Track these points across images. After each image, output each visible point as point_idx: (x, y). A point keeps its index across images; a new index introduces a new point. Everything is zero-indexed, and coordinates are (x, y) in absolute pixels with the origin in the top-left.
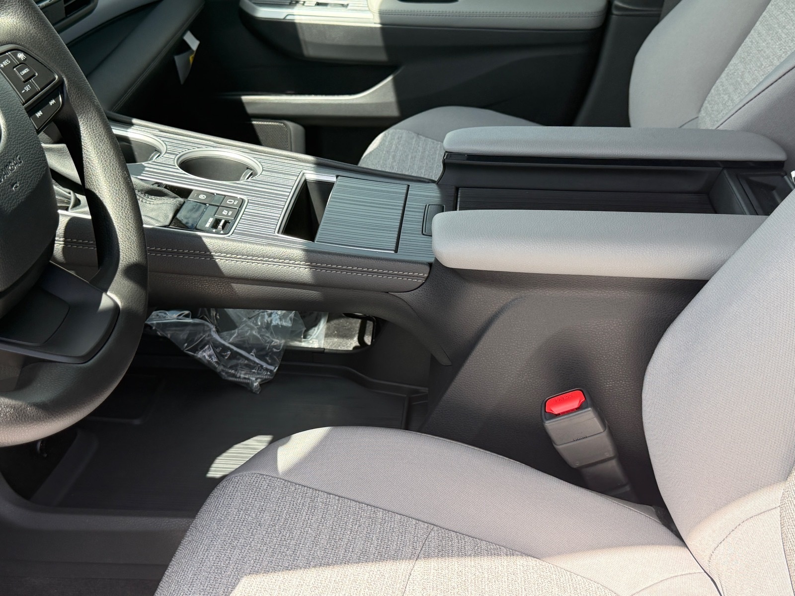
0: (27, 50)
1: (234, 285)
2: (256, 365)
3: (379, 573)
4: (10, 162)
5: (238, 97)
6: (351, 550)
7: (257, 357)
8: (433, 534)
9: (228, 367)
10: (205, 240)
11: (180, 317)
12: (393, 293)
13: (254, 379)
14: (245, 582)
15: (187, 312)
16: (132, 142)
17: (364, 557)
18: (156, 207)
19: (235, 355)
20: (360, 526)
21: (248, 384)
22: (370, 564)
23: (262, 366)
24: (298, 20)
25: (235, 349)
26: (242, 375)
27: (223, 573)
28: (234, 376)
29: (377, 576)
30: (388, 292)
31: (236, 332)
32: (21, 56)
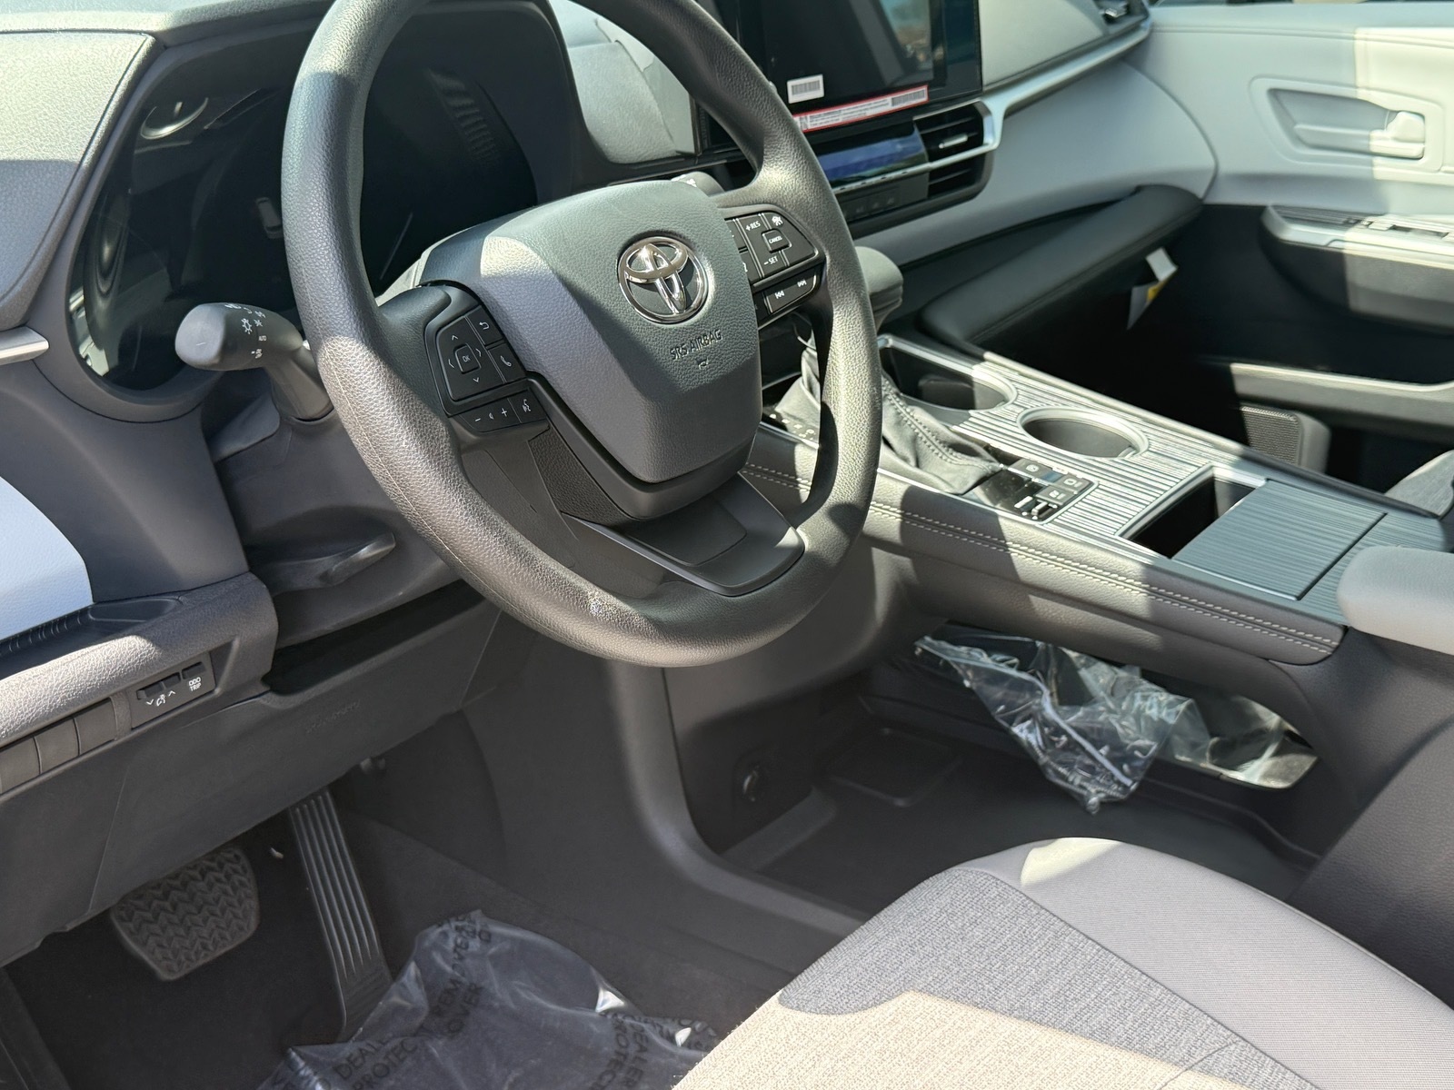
0: (787, 215)
1: (1033, 598)
2: (1103, 770)
3: (1114, 1062)
4: (705, 335)
5: (1224, 364)
6: (1084, 1019)
7: (1108, 757)
8: (1232, 1048)
9: (1057, 760)
10: (1001, 520)
11: (1002, 665)
12: (1276, 663)
13: (1093, 791)
14: (908, 997)
15: (1015, 660)
16: (976, 385)
17: (1102, 1035)
18: (956, 468)
19: (1072, 746)
20: (1114, 994)
21: (1081, 796)
22: (1106, 1046)
23: (1113, 776)
24: (1349, 249)
25: (1075, 736)
26: (1076, 779)
27: (884, 976)
28: (1064, 778)
29: (1110, 1066)
30: (1267, 660)
31: (1081, 712)
32: (777, 220)
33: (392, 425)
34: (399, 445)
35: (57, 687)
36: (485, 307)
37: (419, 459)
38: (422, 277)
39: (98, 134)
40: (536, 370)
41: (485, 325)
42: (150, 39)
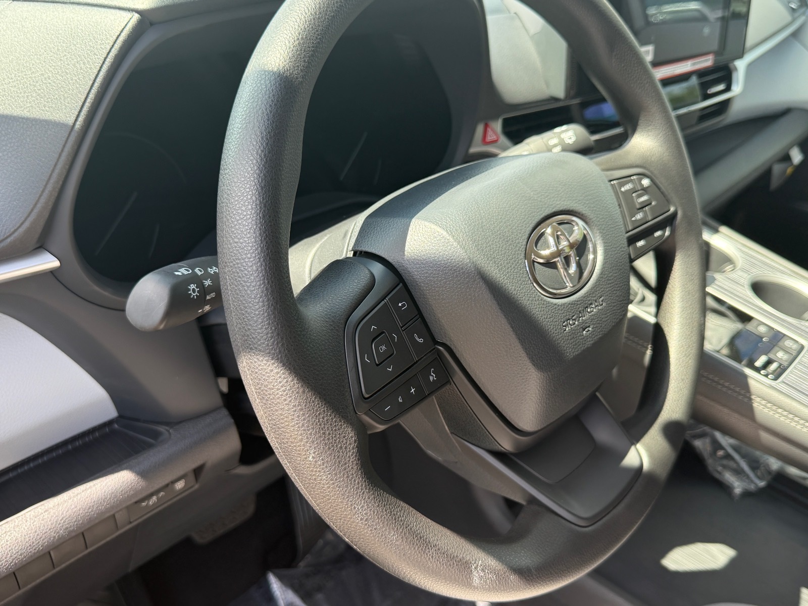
0: (653, 177)
2: (744, 472)
4: (591, 304)
9: (718, 464)
10: (750, 379)
13: (737, 485)
16: (712, 249)
21: (730, 487)
23: (751, 478)
25: (730, 451)
32: (645, 182)
33: (301, 440)
34: (306, 458)
35: (61, 520)
36: (405, 286)
37: (324, 472)
38: (355, 245)
39: (89, 100)
40: (444, 341)
41: (403, 305)
42: (136, 16)
